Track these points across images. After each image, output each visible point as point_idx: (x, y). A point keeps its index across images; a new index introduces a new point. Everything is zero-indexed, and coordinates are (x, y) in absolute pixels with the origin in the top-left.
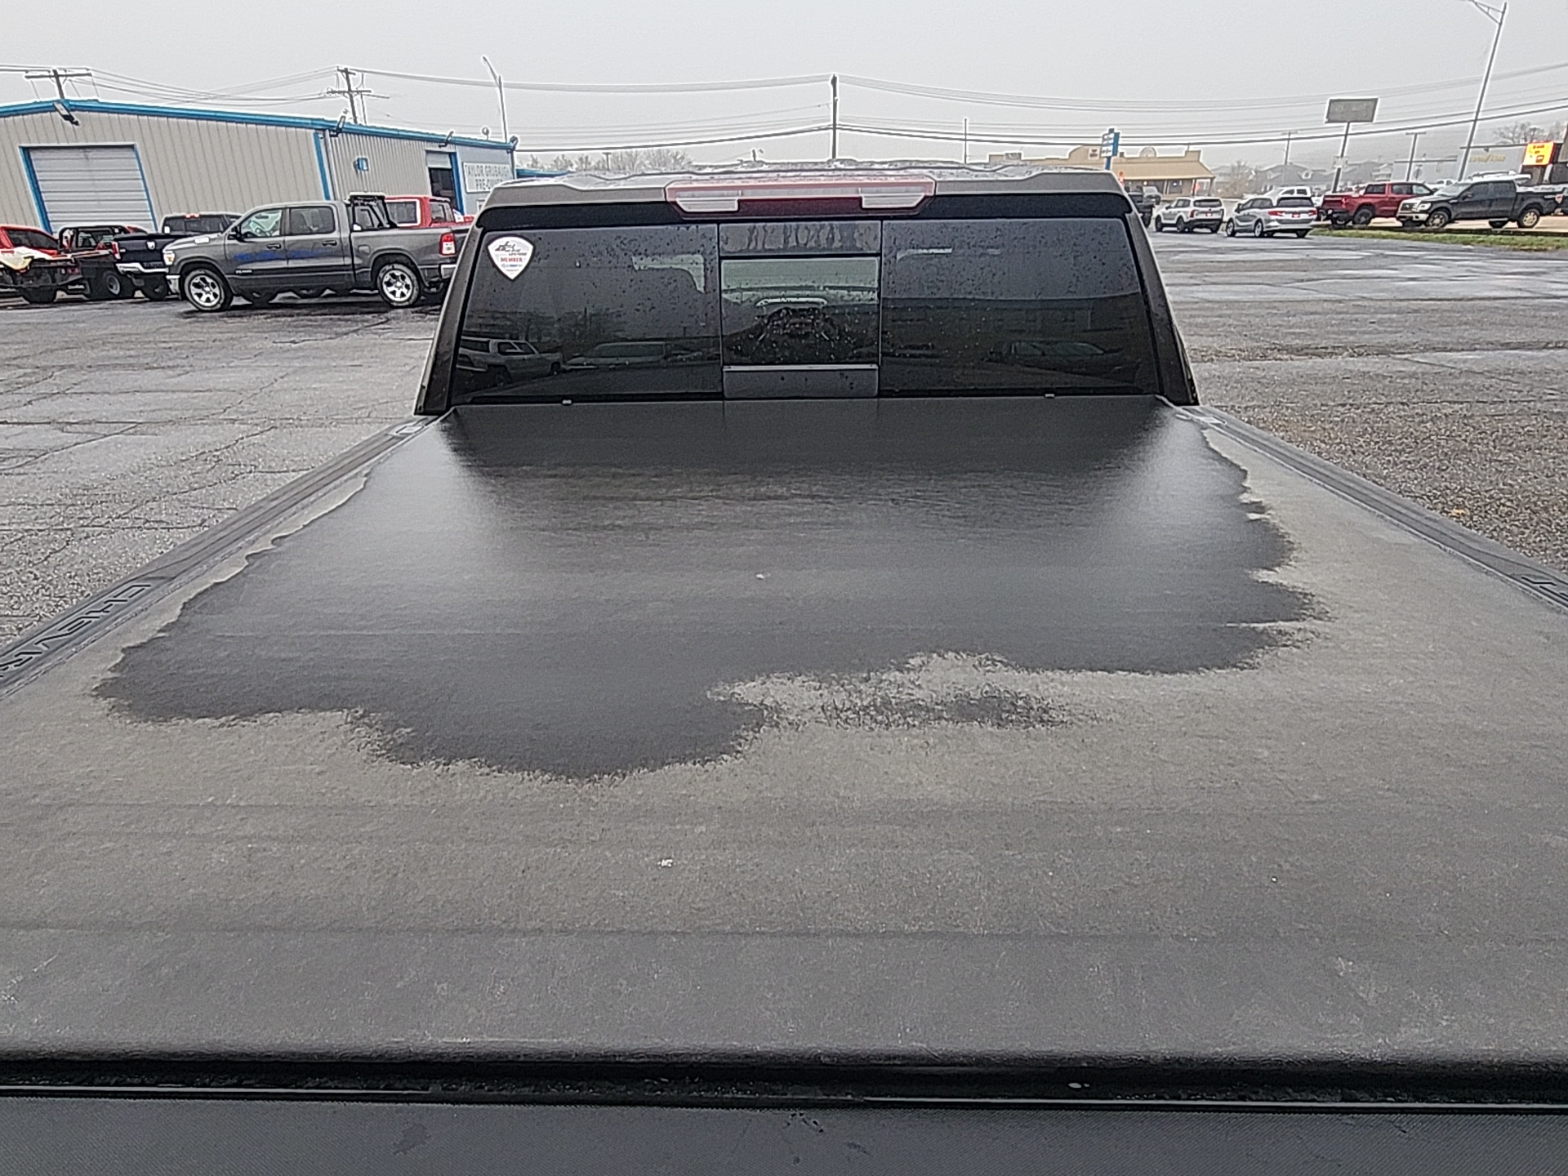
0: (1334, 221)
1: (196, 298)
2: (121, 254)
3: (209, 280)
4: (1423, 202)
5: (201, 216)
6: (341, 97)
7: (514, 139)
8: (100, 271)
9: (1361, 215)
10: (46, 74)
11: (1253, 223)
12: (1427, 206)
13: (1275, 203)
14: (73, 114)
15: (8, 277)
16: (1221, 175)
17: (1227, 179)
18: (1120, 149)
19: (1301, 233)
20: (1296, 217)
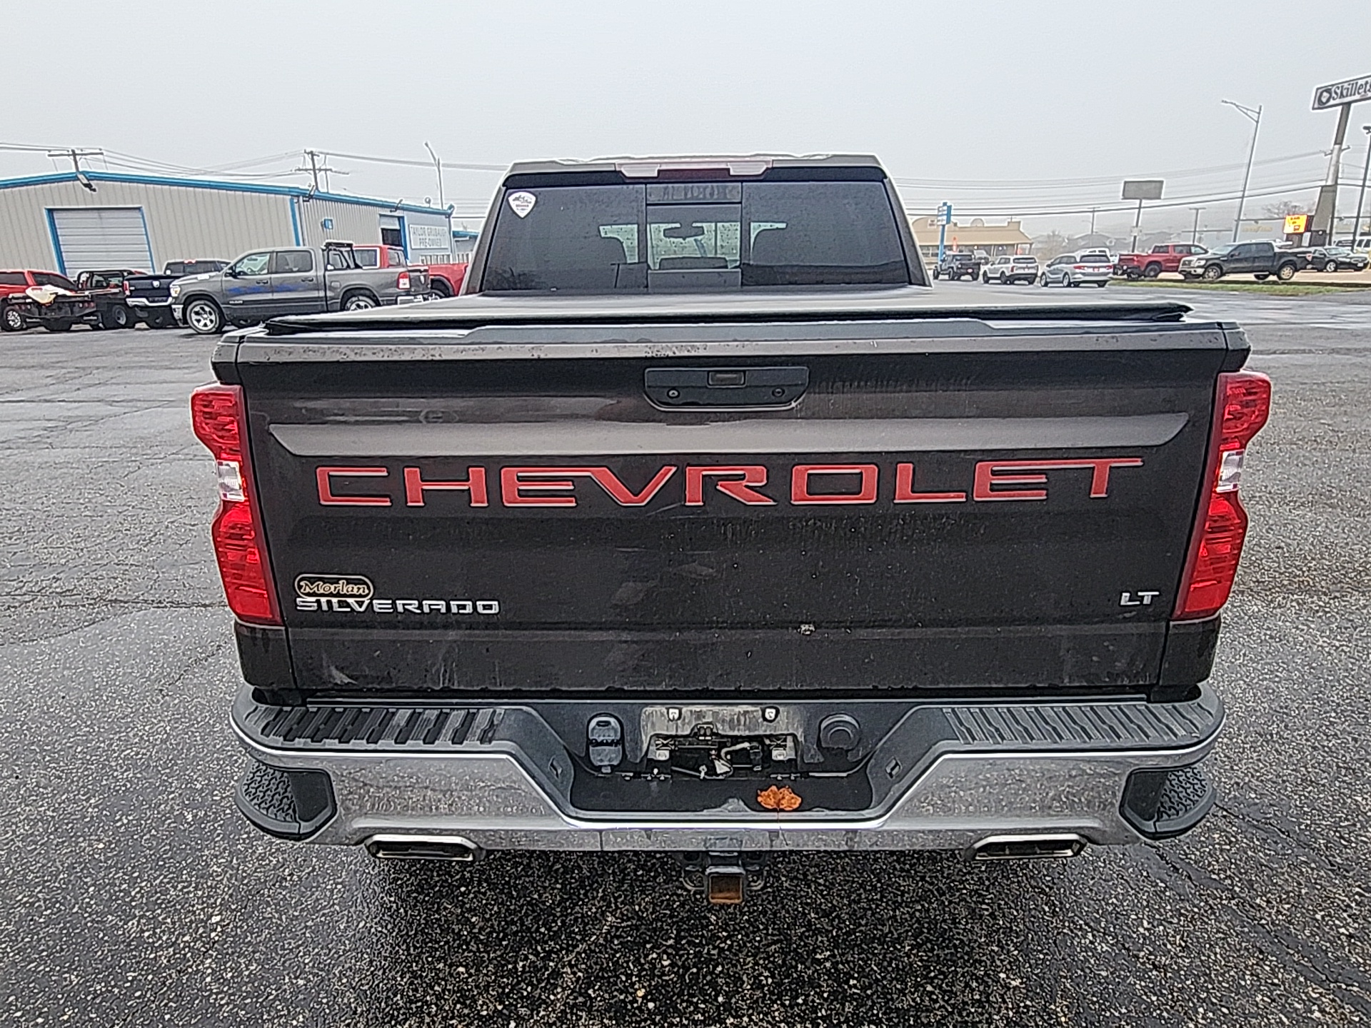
0: (1129, 276)
1: (196, 323)
2: (131, 291)
3: (207, 309)
4: (1199, 259)
5: (197, 262)
6: (306, 174)
7: (451, 207)
8: (111, 305)
9: (1151, 270)
10: (66, 153)
11: (1061, 276)
12: (1203, 263)
13: (1078, 260)
14: (92, 182)
15: (35, 310)
16: (1039, 242)
17: (1044, 246)
18: (953, 219)
19: (1101, 284)
20: (1096, 271)
